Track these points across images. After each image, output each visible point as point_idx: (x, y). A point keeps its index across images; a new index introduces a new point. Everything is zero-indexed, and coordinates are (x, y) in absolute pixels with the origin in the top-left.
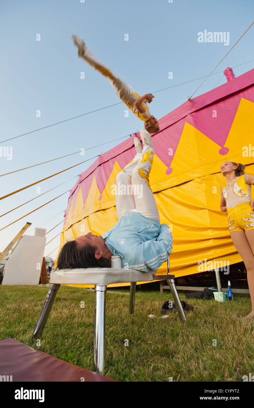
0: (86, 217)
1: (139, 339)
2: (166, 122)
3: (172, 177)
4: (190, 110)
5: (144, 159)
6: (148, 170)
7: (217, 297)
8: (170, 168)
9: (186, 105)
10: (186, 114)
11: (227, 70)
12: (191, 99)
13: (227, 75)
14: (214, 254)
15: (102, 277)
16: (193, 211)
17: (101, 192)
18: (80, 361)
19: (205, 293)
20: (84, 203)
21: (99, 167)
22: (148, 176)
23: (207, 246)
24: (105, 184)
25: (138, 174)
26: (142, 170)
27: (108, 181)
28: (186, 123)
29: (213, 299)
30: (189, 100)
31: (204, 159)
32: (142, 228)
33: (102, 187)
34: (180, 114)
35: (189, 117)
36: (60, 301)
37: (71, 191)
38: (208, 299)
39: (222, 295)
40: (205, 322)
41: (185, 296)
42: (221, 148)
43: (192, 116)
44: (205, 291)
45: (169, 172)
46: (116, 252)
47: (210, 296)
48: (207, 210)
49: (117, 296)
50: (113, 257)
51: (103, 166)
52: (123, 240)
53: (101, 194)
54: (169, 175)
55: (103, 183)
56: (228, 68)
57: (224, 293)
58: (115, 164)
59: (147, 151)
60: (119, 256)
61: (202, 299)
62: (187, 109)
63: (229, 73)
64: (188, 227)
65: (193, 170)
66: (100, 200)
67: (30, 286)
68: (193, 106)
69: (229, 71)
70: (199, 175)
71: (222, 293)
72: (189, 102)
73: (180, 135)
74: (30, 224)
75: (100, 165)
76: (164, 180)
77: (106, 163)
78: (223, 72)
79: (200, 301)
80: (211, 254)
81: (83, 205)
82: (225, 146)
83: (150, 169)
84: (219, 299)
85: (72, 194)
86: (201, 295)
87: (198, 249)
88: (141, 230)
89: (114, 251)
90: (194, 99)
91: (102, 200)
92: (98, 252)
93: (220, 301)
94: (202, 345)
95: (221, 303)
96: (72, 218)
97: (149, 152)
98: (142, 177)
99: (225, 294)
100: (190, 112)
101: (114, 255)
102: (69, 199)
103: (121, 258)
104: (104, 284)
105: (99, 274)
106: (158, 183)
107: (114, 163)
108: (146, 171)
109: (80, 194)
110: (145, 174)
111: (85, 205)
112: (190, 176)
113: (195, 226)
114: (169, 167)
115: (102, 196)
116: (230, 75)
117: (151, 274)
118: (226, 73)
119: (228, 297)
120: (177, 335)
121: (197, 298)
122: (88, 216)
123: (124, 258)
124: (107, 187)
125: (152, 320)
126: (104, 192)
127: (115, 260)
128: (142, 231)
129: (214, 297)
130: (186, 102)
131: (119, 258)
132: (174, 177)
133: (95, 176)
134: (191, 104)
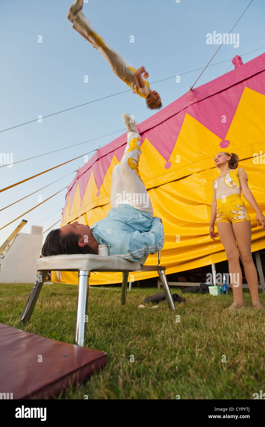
0: (84, 214)
1: (125, 323)
2: (167, 113)
3: (171, 171)
4: (192, 100)
5: (131, 147)
6: (137, 159)
7: (212, 291)
8: (169, 162)
9: (187, 95)
10: (187, 105)
11: (235, 58)
12: (193, 88)
13: (236, 64)
14: (211, 249)
15: (85, 262)
16: (191, 206)
17: (99, 188)
18: (63, 339)
19: (201, 287)
20: (81, 201)
21: (97, 162)
22: (138, 166)
23: (205, 241)
24: (103, 179)
25: (128, 165)
26: (131, 159)
27: (105, 176)
28: (187, 114)
29: (208, 293)
30: (191, 89)
31: (205, 153)
32: (130, 218)
33: (99, 182)
34: (181, 104)
35: (190, 109)
36: (55, 296)
37: (68, 188)
38: (203, 293)
39: (217, 289)
40: (193, 311)
41: (181, 291)
42: (222, 140)
43: (193, 108)
44: (201, 286)
45: (168, 166)
46: (102, 241)
47: (205, 290)
48: (206, 205)
49: (114, 291)
50: (99, 246)
51: (101, 160)
52: (110, 230)
53: (99, 190)
54: (168, 169)
55: (101, 178)
56: (237, 56)
57: (219, 287)
58: (113, 159)
59: (133, 137)
60: (106, 245)
61: (197, 293)
62: (188, 99)
63: (238, 62)
64: (185, 222)
65: (192, 164)
66: (98, 196)
67: (27, 284)
68: (195, 97)
69: (238, 59)
70: (199, 170)
71: (217, 287)
72: (191, 92)
73: (181, 127)
74: (26, 221)
75: (98, 160)
76: (162, 175)
77: (104, 157)
78: (232, 60)
79: (195, 295)
80: (208, 249)
81: (80, 202)
82: (226, 139)
83: (138, 158)
84: (214, 292)
85: (70, 191)
86: (197, 290)
87: (194, 245)
88: (129, 220)
89: (101, 240)
90: (196, 89)
91: (99, 196)
92: (82, 240)
93: (214, 295)
94: (184, 328)
95: (215, 297)
96: (69, 215)
97: (135, 138)
98: (132, 168)
99: (220, 289)
100: (192, 102)
101: (100, 244)
102: (66, 196)
103: (108, 246)
104: (87, 269)
105: (82, 259)
106: (157, 178)
107: (112, 157)
108: (135, 160)
109: (77, 191)
110: (135, 165)
111: (82, 201)
112: (189, 170)
113: (193, 222)
114: (168, 160)
115: (100, 191)
116: (238, 64)
117: (139, 264)
118: (234, 62)
119: (222, 291)
120: (162, 320)
121: (192, 292)
122: (85, 213)
123: (111, 247)
124: (104, 183)
125: (142, 309)
126: (102, 187)
127: (102, 249)
128: (131, 220)
129: (209, 291)
130: (187, 92)
131: (106, 246)
132: (173, 172)
133: (92, 171)
134: (193, 94)
